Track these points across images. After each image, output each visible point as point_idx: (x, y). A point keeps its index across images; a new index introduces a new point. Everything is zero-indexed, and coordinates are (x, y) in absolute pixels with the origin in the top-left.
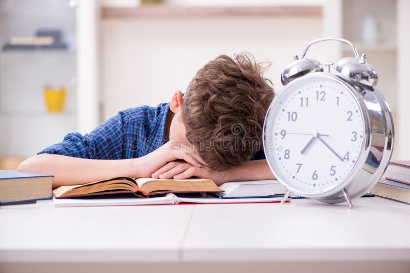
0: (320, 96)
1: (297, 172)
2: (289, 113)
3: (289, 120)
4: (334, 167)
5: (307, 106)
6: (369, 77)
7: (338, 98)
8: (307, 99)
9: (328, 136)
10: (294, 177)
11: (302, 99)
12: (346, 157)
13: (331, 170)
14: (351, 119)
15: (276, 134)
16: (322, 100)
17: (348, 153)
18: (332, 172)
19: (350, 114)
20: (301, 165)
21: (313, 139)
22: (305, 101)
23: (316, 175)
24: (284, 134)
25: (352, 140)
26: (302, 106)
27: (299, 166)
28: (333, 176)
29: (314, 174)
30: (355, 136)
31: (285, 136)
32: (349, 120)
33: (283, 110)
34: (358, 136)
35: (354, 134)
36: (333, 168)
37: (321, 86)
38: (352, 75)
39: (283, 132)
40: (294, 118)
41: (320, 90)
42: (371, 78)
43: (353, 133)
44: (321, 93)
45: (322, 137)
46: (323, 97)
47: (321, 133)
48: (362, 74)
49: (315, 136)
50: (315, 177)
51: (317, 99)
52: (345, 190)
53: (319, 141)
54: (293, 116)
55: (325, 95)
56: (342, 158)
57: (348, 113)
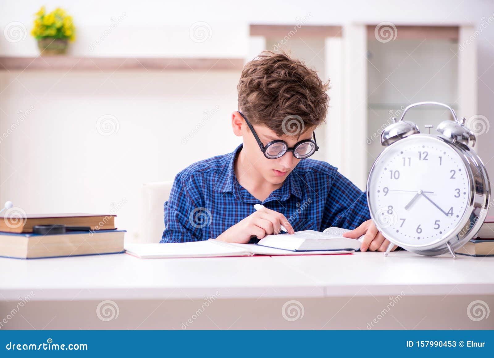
0: (423, 156)
1: (401, 226)
2: (391, 171)
3: (391, 178)
4: (439, 221)
5: (410, 165)
6: (469, 139)
7: (441, 158)
8: (410, 159)
9: (433, 193)
10: (398, 231)
11: (404, 158)
12: (450, 212)
13: (435, 224)
14: (454, 177)
15: (379, 191)
16: (425, 159)
17: (452, 208)
18: (437, 227)
19: (453, 172)
20: (404, 220)
21: (417, 196)
22: (407, 161)
23: (420, 229)
24: (386, 191)
25: (455, 196)
26: (404, 165)
27: (402, 221)
28: (438, 230)
29: (418, 228)
30: (458, 193)
31: (388, 193)
32: (452, 178)
33: (386, 169)
34: (461, 193)
35: (458, 191)
36: (437, 223)
37: (423, 147)
38: (453, 136)
39: (386, 190)
40: (397, 176)
41: (422, 150)
42: (471, 140)
43: (456, 190)
44: (424, 153)
45: (426, 194)
46: (426, 157)
47: (424, 191)
48: (463, 136)
49: (420, 193)
50: (419, 231)
51: (420, 159)
52: (449, 243)
53: (423, 198)
54: (395, 175)
55: (427, 155)
56: (447, 213)
57: (451, 171)
